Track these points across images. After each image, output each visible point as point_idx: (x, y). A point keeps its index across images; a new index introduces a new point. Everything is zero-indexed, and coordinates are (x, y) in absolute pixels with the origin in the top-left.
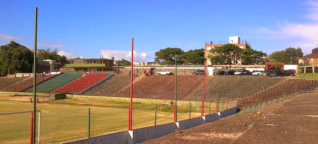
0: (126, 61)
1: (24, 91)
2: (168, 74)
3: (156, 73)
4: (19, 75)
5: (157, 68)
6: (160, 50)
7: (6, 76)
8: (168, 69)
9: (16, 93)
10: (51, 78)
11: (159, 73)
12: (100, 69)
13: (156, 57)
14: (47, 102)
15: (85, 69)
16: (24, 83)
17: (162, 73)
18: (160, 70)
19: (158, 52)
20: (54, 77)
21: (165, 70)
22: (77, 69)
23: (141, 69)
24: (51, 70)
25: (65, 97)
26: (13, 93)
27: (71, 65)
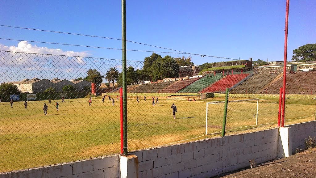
0: (262, 61)
1: (177, 92)
2: (311, 70)
3: (297, 70)
4: (167, 80)
5: (297, 65)
6: (299, 47)
7: (156, 81)
8: (310, 65)
9: (172, 94)
10: (196, 81)
11: (300, 70)
12: (239, 70)
13: (294, 55)
14: (199, 100)
15: (225, 71)
16: (175, 86)
17: (304, 70)
18: (302, 67)
19: (296, 50)
20: (198, 80)
21: (308, 67)
22: (217, 72)
23: (280, 67)
24: (193, 74)
25: (213, 96)
26: (169, 94)
27: (214, 68)
